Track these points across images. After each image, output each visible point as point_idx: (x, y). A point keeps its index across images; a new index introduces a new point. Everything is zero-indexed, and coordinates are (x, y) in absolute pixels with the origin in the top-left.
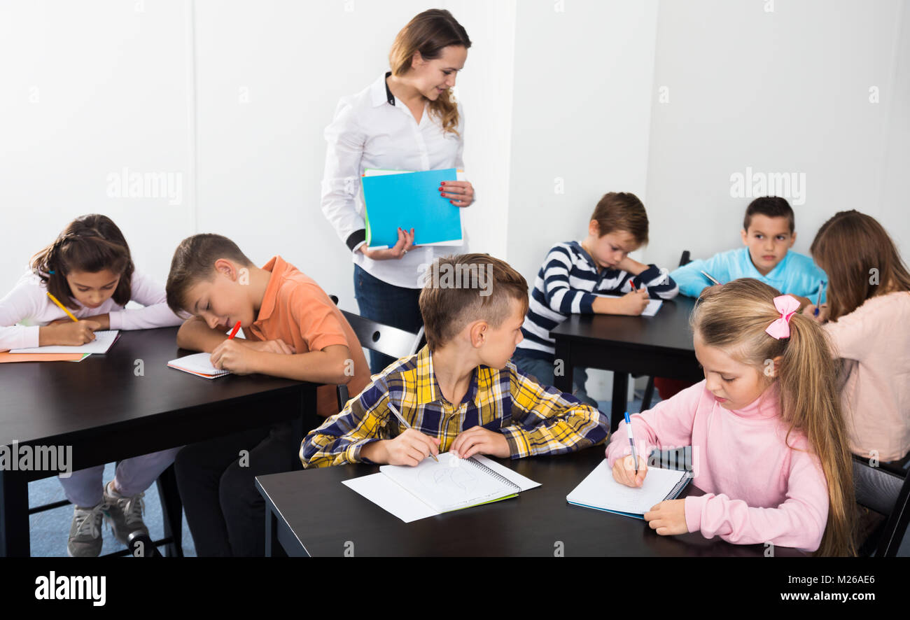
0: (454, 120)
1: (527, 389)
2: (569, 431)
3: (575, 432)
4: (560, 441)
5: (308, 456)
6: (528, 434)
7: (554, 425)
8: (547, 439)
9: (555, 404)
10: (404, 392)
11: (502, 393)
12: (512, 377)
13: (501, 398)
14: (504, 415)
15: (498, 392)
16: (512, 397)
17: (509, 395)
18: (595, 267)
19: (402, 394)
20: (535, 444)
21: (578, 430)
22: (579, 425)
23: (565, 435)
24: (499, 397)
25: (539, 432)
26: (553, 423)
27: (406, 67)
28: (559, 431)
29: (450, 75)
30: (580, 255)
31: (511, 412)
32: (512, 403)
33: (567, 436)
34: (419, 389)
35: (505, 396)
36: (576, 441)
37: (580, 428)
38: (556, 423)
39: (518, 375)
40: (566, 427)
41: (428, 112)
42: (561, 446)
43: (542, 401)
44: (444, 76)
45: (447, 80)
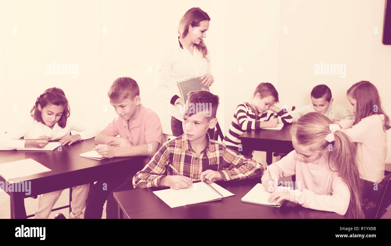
0: (206, 53)
1: (229, 154)
2: (247, 170)
3: (249, 170)
4: (243, 174)
5: (136, 183)
6: (229, 172)
7: (240, 168)
8: (237, 173)
9: (241, 159)
10: (175, 148)
11: (219, 154)
12: (224, 149)
13: (219, 156)
14: (220, 164)
15: (218, 153)
16: (223, 156)
17: (222, 156)
18: (255, 113)
19: (174, 148)
20: (232, 175)
21: (251, 169)
22: (251, 168)
23: (245, 172)
24: (218, 156)
25: (234, 170)
26: (240, 167)
27: (186, 32)
28: (242, 170)
29: (204, 33)
30: (249, 108)
31: (222, 163)
32: (223, 159)
33: (246, 172)
34: (182, 146)
35: (220, 156)
36: (249, 174)
37: (252, 169)
38: (241, 167)
39: (226, 148)
40: (245, 168)
41: (196, 50)
42: (243, 175)
43: (236, 158)
44: (202, 33)
45: (203, 35)
